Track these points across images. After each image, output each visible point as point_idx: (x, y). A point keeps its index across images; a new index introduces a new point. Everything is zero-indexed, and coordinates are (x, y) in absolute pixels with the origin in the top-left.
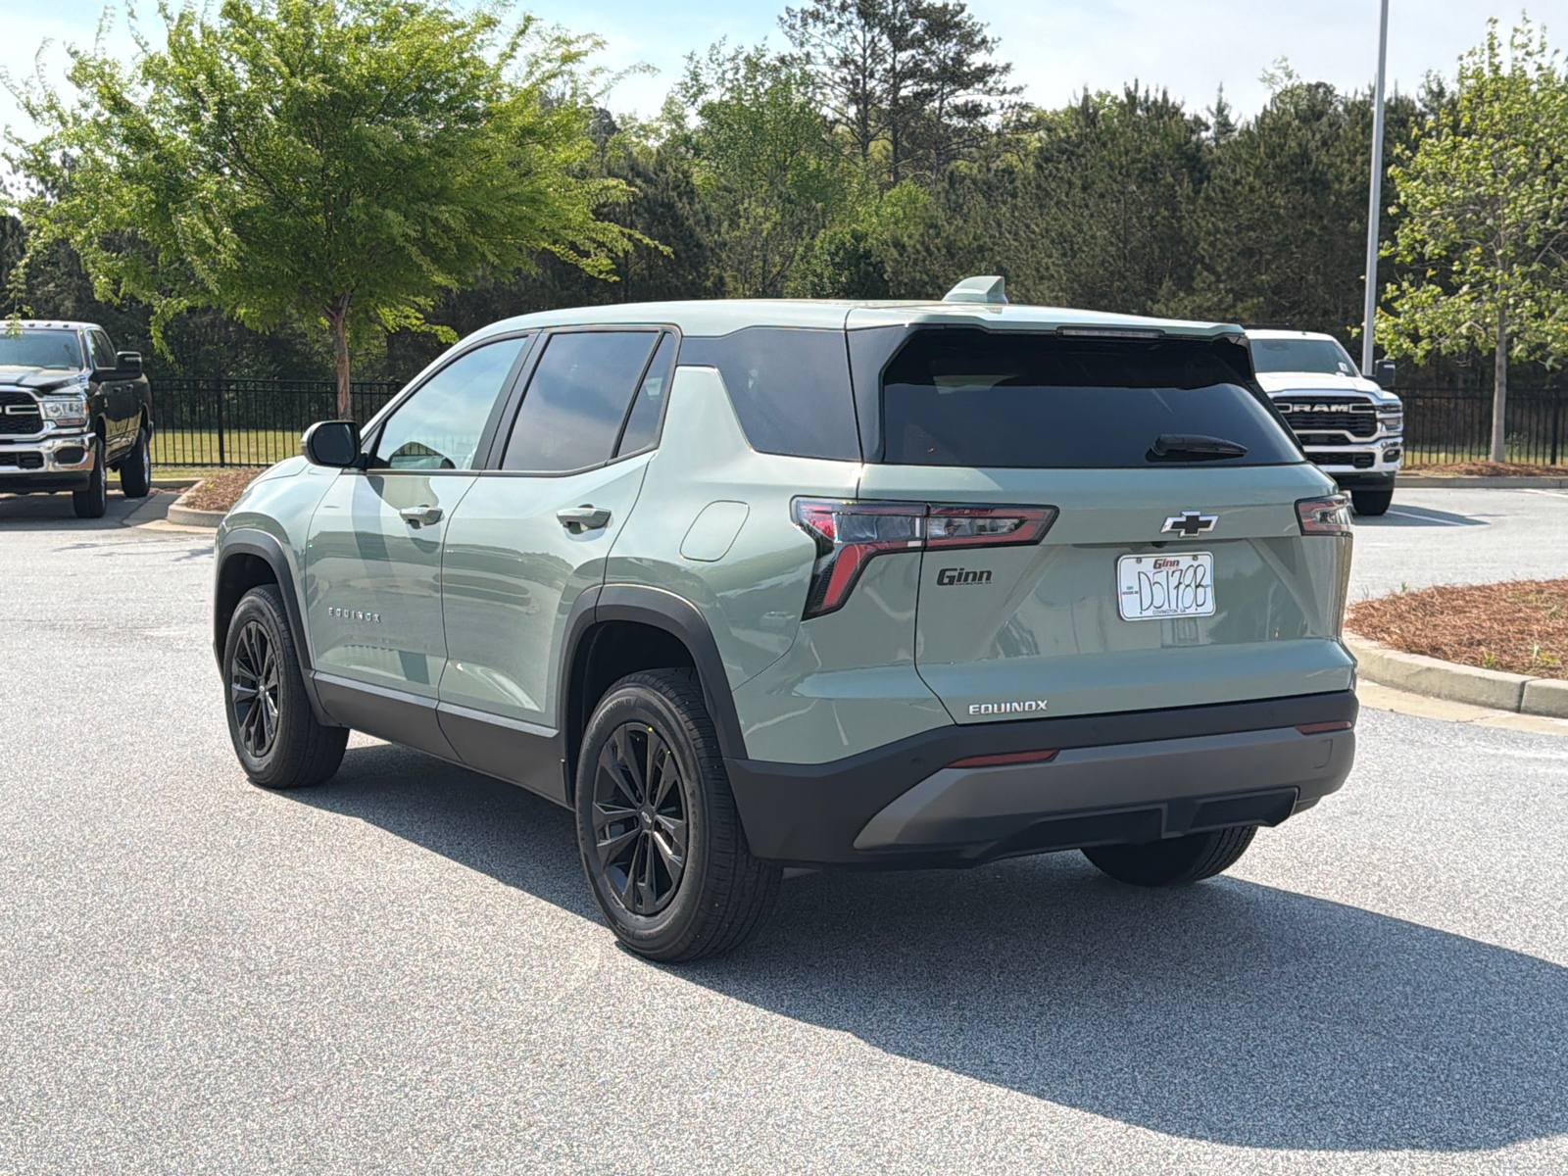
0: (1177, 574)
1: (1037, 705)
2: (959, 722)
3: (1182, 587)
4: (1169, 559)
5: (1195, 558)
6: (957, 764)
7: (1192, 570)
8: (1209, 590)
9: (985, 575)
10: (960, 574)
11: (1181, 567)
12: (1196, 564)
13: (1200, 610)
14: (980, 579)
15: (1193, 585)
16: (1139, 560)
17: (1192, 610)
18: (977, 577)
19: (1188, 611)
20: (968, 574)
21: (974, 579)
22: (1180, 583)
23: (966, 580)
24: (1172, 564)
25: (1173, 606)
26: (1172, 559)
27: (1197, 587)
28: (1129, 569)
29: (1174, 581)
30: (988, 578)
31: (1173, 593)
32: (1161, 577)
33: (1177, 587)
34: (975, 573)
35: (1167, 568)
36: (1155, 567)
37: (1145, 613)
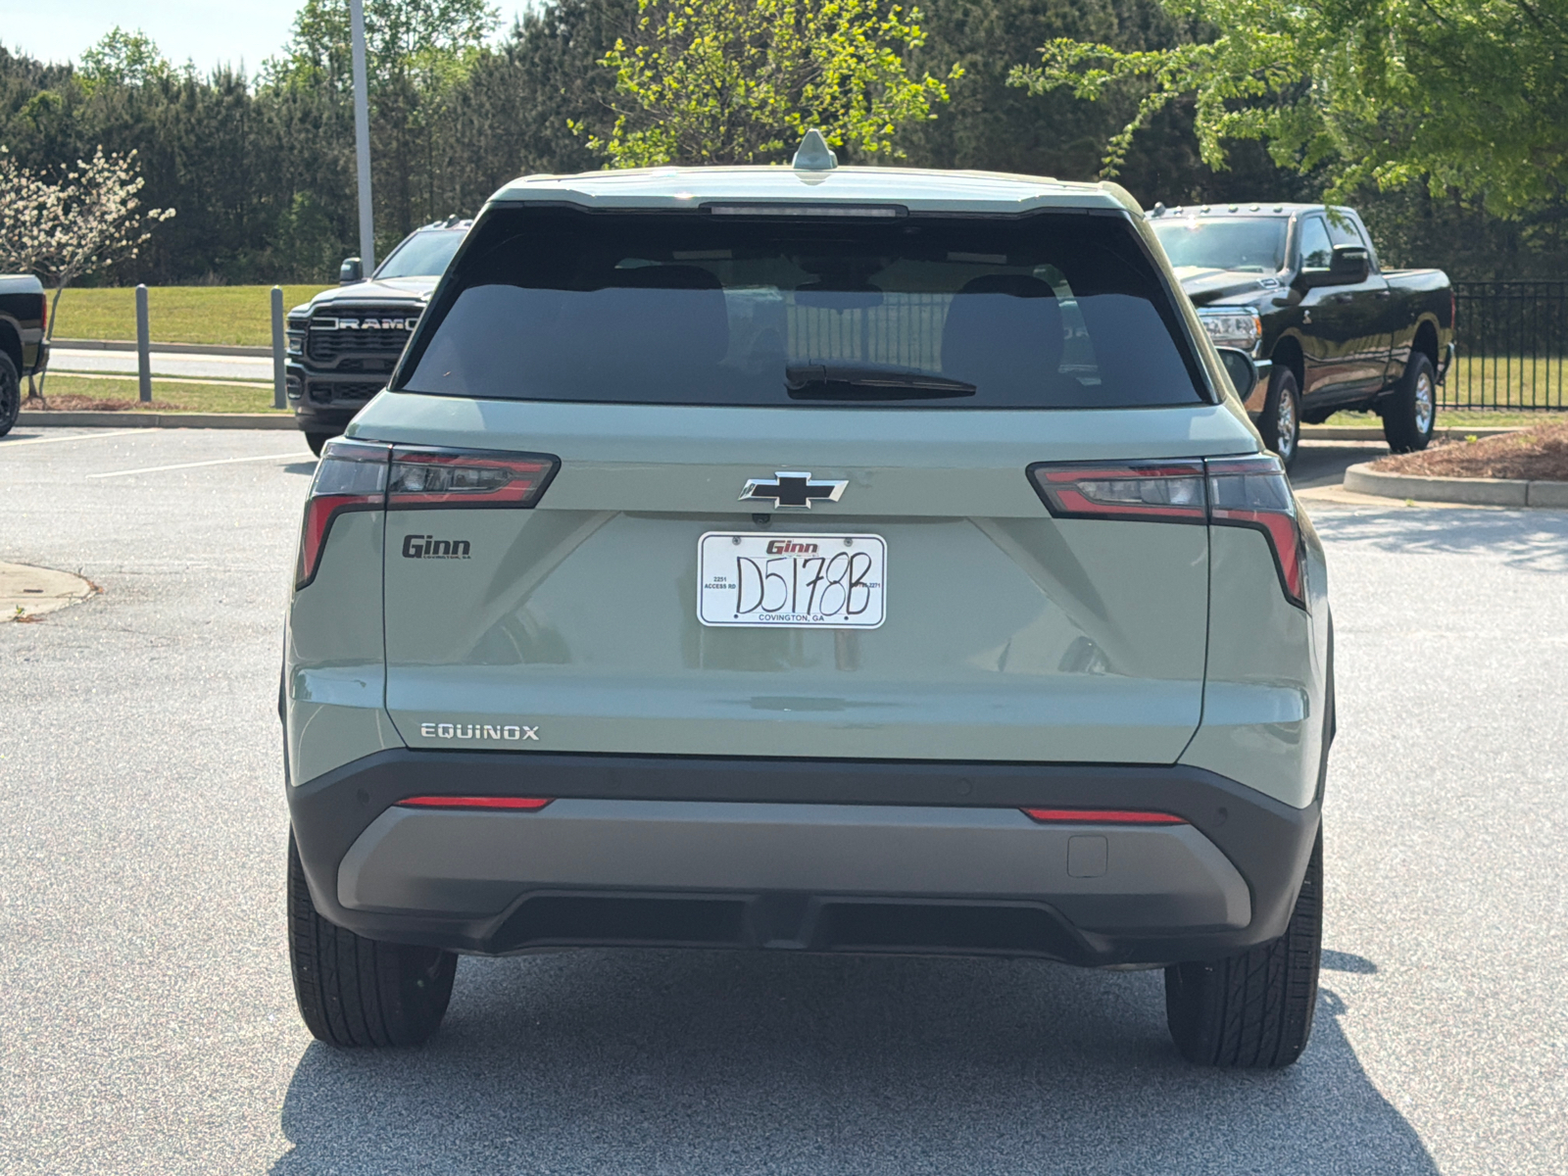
0: (814, 565)
1: (523, 733)
2: (411, 745)
3: (821, 585)
4: (796, 541)
5: (848, 541)
6: (410, 801)
7: (843, 561)
8: (876, 593)
9: (461, 546)
10: (429, 544)
11: (820, 553)
12: (851, 552)
13: (852, 619)
14: (455, 551)
15: (845, 582)
16: (737, 540)
17: (839, 618)
18: (451, 548)
19: (827, 620)
20: (437, 544)
21: (446, 551)
22: (818, 578)
23: (436, 551)
24: (804, 548)
25: (801, 609)
26: (805, 542)
27: (852, 585)
28: (717, 552)
29: (807, 574)
30: (466, 551)
31: (804, 592)
32: (784, 567)
33: (814, 582)
34: (447, 544)
35: (795, 555)
36: (769, 551)
37: (742, 618)
